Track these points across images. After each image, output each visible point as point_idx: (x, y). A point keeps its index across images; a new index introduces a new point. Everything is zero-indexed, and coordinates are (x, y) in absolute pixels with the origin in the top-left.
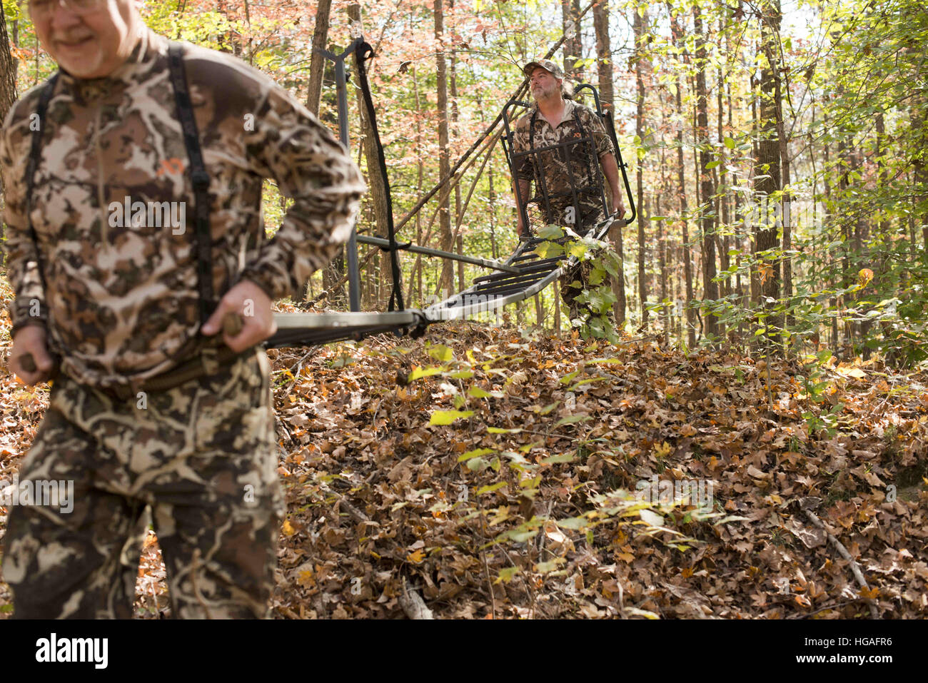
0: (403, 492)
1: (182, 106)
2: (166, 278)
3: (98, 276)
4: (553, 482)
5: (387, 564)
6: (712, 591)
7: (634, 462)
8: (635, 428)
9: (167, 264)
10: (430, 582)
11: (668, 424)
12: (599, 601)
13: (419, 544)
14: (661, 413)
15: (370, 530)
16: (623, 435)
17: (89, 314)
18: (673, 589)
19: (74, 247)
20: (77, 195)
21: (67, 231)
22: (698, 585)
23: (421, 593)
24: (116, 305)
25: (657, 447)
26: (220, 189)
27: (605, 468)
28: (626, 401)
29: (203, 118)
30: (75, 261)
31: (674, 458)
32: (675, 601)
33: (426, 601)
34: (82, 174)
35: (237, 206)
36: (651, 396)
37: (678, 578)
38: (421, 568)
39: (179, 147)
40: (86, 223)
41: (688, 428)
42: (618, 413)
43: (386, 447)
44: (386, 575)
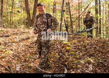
0: (66, 56)
1: (47, 16)
2: (45, 28)
3: (41, 27)
4: (84, 56)
5: (63, 64)
6: (101, 70)
7: (94, 54)
8: (95, 50)
9: (45, 27)
10: (68, 67)
11: (99, 49)
12: (88, 70)
13: (67, 62)
14: (98, 48)
15: (62, 60)
16: (93, 50)
17: (40, 30)
18: (97, 69)
19: (39, 25)
20: (40, 22)
21: (39, 24)
22: (100, 69)
23: (66, 68)
24: (42, 29)
25: (97, 52)
26: (49, 22)
27: (90, 54)
28: (94, 46)
29: (48, 17)
30: (39, 26)
31: (99, 53)
32: (97, 70)
33: (67, 69)
34: (40, 21)
35: (50, 23)
36: (97, 46)
37: (97, 68)
38: (67, 65)
39: (46, 19)
40: (40, 24)
41: (101, 50)
42: (93, 48)
43: (65, 51)
44: (63, 66)
